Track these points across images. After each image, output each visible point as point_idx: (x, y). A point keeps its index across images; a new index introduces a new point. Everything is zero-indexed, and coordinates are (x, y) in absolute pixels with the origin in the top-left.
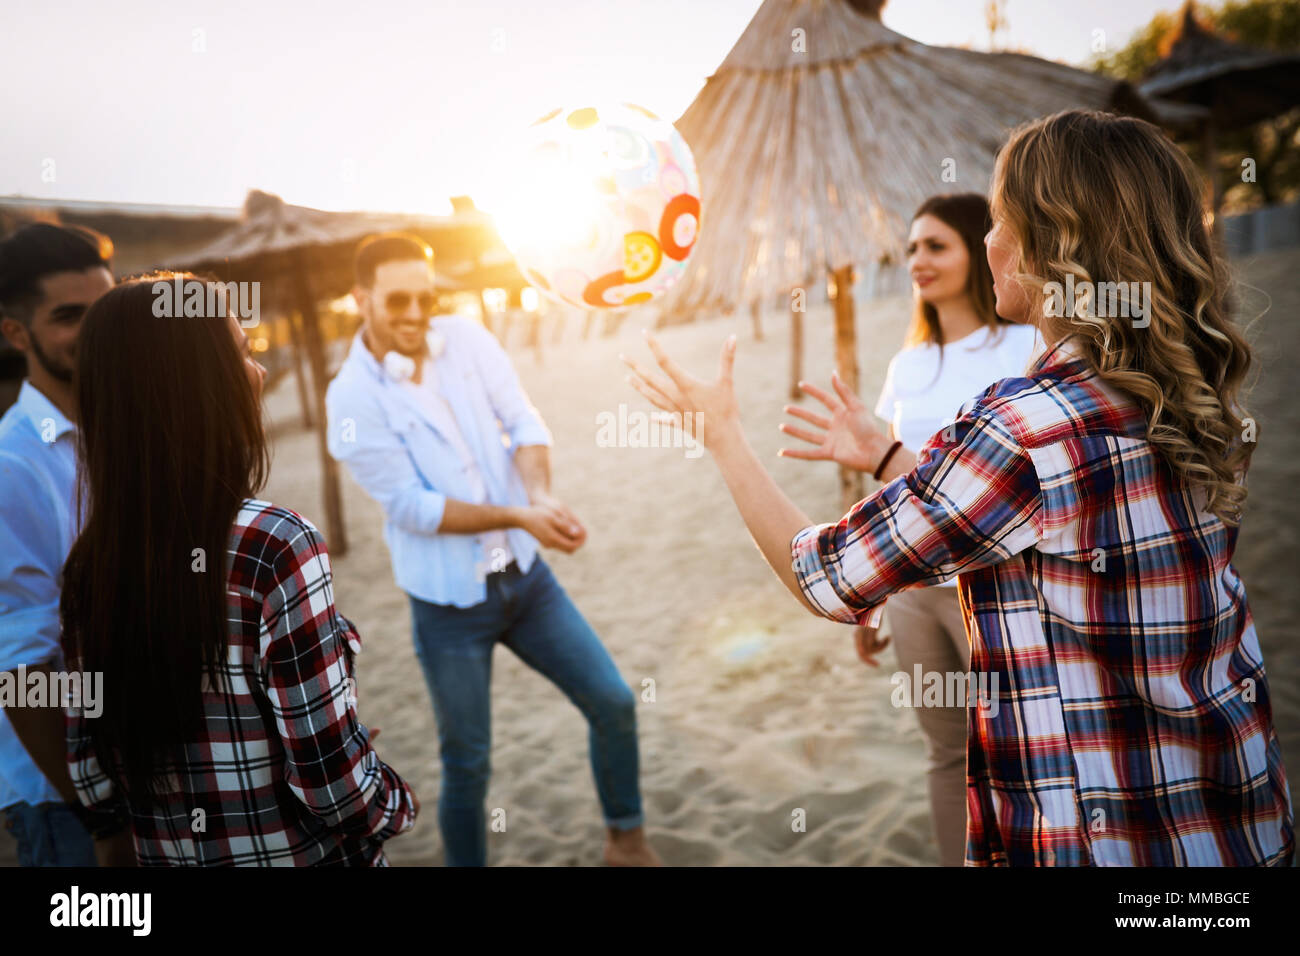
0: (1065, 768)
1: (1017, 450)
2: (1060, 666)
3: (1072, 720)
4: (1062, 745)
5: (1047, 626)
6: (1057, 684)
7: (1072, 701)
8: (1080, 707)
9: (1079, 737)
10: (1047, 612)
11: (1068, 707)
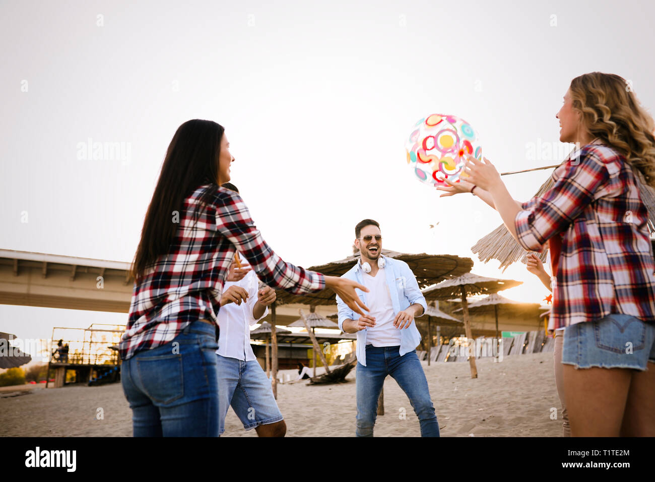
0: (608, 276)
1: (602, 165)
2: (605, 242)
3: (611, 261)
4: (608, 269)
5: (600, 229)
6: (604, 248)
7: (611, 254)
8: (614, 256)
9: (614, 266)
10: (599, 224)
11: (609, 256)
